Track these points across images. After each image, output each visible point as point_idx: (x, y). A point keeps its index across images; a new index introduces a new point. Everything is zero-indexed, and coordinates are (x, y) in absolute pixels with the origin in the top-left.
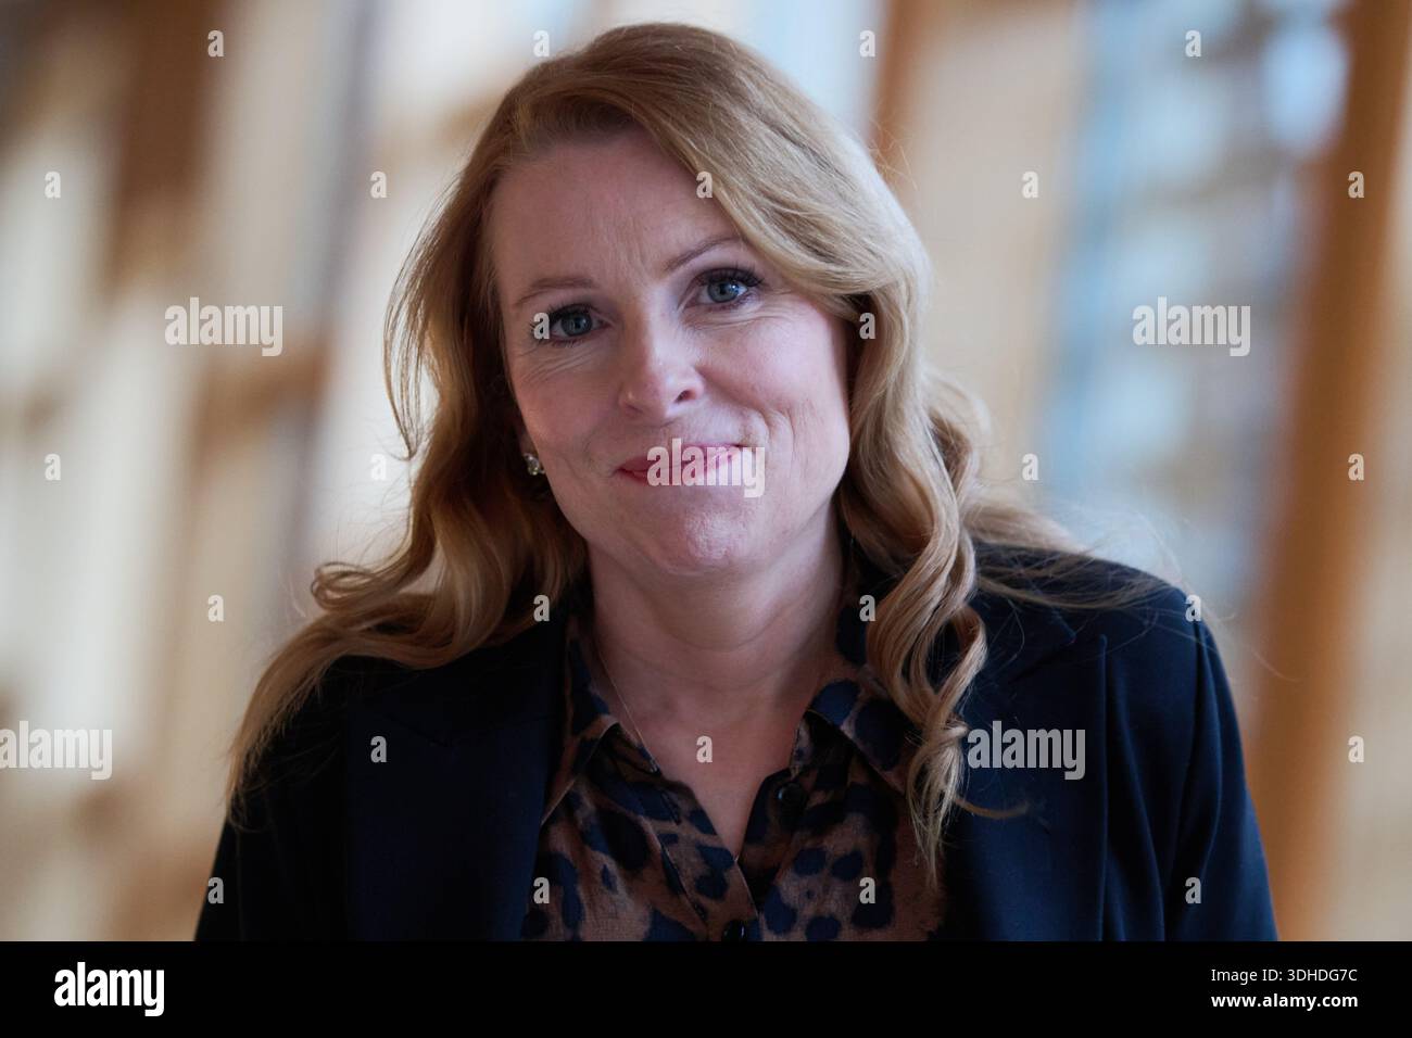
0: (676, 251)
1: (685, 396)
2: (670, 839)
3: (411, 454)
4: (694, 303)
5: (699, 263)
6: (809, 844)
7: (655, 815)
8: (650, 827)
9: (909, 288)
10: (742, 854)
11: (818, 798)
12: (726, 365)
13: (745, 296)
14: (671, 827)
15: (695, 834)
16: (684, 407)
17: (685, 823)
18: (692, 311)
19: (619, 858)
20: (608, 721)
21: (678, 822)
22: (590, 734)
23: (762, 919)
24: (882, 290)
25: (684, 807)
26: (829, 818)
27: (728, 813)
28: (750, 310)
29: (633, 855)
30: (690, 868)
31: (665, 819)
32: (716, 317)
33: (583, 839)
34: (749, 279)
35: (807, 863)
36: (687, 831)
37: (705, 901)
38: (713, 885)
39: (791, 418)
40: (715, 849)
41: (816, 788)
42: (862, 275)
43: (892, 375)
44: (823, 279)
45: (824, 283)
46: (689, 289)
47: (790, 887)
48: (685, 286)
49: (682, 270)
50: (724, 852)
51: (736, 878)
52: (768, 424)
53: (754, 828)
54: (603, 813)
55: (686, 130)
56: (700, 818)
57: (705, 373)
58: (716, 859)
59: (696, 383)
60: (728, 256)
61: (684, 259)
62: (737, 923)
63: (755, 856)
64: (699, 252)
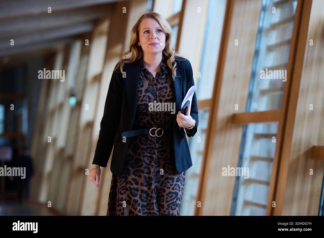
0: (156, 27)
2: (150, 77)
4: (157, 32)
6: (161, 77)
7: (148, 75)
8: (148, 76)
11: (161, 74)
12: (159, 37)
14: (150, 76)
15: (152, 77)
19: (146, 79)
20: (145, 68)
22: (143, 68)
23: (158, 83)
24: (170, 34)
25: (151, 74)
26: (162, 75)
27: (154, 75)
28: (161, 33)
29: (147, 78)
30: (152, 79)
32: (158, 33)
33: (143, 77)
34: (161, 31)
35: (161, 79)
36: (151, 76)
37: (153, 82)
38: (153, 80)
41: (161, 73)
42: (169, 32)
43: (170, 41)
44: (166, 32)
47: (159, 80)
49: (157, 29)
50: (154, 78)
51: (155, 80)
53: (156, 76)
54: (144, 75)
57: (157, 37)
59: (156, 38)
60: (160, 28)
61: (157, 28)
62: (156, 83)
63: (157, 78)
64: (158, 28)
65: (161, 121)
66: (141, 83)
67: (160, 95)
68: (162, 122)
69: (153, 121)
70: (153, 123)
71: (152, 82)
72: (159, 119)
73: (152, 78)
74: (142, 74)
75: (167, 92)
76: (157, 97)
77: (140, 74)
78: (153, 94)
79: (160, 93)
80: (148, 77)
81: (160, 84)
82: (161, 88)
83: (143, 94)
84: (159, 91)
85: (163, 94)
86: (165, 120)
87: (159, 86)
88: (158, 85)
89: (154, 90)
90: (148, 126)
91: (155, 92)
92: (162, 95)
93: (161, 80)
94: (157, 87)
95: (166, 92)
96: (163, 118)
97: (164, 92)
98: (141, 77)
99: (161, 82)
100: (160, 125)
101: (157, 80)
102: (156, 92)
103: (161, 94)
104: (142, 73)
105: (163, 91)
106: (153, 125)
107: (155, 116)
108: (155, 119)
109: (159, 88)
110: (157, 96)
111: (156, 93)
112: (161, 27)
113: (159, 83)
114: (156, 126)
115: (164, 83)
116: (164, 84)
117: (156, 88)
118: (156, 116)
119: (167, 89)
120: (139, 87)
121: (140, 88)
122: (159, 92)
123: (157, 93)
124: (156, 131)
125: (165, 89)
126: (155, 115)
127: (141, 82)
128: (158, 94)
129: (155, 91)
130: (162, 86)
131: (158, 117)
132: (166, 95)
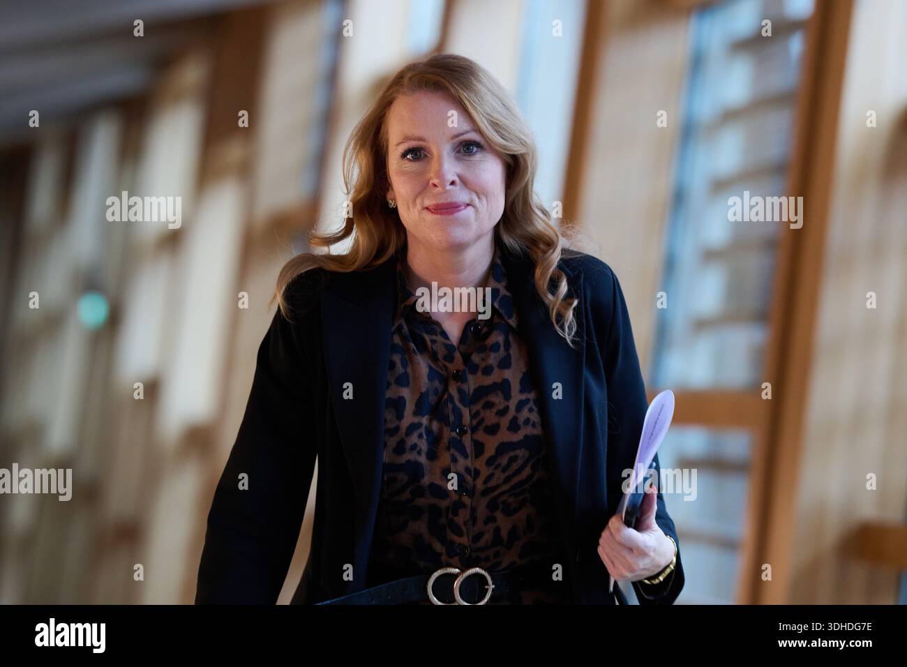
0: (456, 132)
1: (453, 183)
2: (433, 342)
3: (348, 194)
4: (459, 152)
5: (462, 138)
6: (481, 344)
7: (428, 333)
8: (427, 337)
9: (533, 154)
10: (459, 348)
11: (485, 330)
12: (468, 175)
13: (476, 152)
14: (434, 337)
15: (443, 340)
16: (451, 187)
17: (439, 336)
18: (458, 154)
20: (413, 298)
21: (436, 335)
22: (407, 302)
23: (467, 370)
24: (522, 155)
25: (439, 330)
28: (478, 156)
29: (422, 348)
30: (441, 352)
31: (431, 334)
32: (466, 158)
33: (404, 338)
34: (478, 145)
35: (481, 349)
36: (439, 338)
37: (447, 364)
38: (449, 358)
39: (486, 197)
40: (449, 345)
42: (517, 149)
44: (504, 147)
45: (505, 149)
46: (457, 147)
47: (476, 358)
48: (456, 145)
49: (456, 139)
50: (453, 346)
51: (457, 355)
52: (479, 198)
53: (462, 340)
54: (410, 331)
55: (465, 92)
56: (444, 334)
57: (459, 176)
58: (450, 348)
59: (457, 179)
60: (474, 136)
61: (458, 136)
62: (458, 371)
63: (463, 348)
64: (463, 134)
65: (477, 538)
66: (399, 364)
67: (475, 422)
68: (482, 543)
69: (443, 540)
70: (438, 547)
71: (445, 366)
72: (464, 528)
73: (443, 349)
74: (400, 328)
75: (507, 409)
76: (463, 432)
77: (393, 324)
78: (448, 416)
79: (478, 413)
80: (424, 340)
81: (479, 373)
82: (482, 392)
83: (408, 418)
84: (472, 407)
85: (490, 417)
86: (498, 530)
87: (472, 383)
88: (470, 378)
89: (451, 397)
90: (422, 564)
91: (453, 410)
92: (484, 425)
93: (481, 355)
94: (465, 387)
95: (501, 407)
96: (486, 523)
97: (495, 410)
98: (397, 340)
99: (483, 365)
100: (474, 555)
101: (466, 358)
102: (459, 410)
103: (483, 420)
104: (400, 322)
105: (489, 405)
106: (440, 555)
107: (450, 515)
108: (449, 532)
109: (471, 391)
110: (461, 426)
111: (459, 415)
112: (478, 130)
113: (474, 369)
114: (457, 558)
115: (495, 366)
116: (496, 370)
117: (460, 391)
118: (456, 514)
119: (508, 397)
120: (389, 384)
121: (393, 386)
122: (476, 408)
123: (466, 412)
124: (457, 584)
125: (500, 393)
126: (448, 509)
127: (397, 358)
128: (467, 418)
129: (454, 404)
130: (488, 381)
131: (460, 520)
132: (502, 424)
